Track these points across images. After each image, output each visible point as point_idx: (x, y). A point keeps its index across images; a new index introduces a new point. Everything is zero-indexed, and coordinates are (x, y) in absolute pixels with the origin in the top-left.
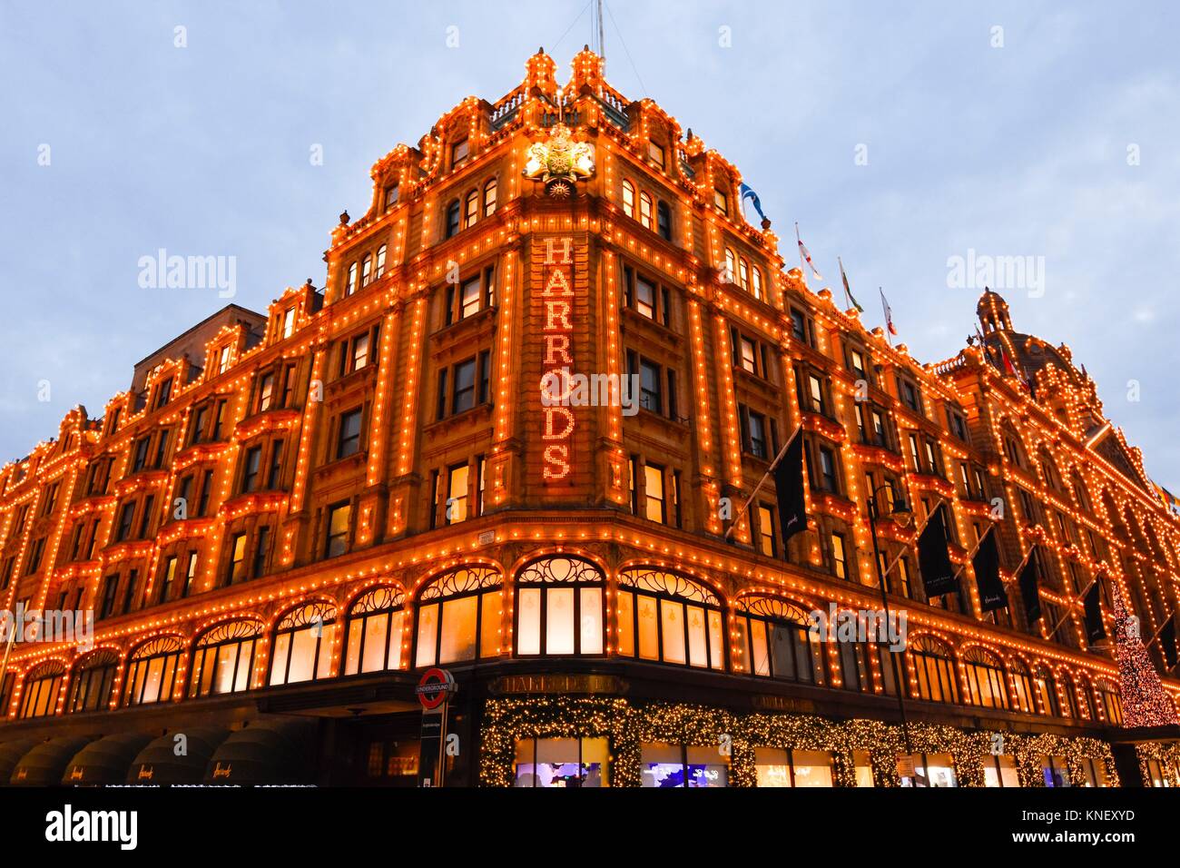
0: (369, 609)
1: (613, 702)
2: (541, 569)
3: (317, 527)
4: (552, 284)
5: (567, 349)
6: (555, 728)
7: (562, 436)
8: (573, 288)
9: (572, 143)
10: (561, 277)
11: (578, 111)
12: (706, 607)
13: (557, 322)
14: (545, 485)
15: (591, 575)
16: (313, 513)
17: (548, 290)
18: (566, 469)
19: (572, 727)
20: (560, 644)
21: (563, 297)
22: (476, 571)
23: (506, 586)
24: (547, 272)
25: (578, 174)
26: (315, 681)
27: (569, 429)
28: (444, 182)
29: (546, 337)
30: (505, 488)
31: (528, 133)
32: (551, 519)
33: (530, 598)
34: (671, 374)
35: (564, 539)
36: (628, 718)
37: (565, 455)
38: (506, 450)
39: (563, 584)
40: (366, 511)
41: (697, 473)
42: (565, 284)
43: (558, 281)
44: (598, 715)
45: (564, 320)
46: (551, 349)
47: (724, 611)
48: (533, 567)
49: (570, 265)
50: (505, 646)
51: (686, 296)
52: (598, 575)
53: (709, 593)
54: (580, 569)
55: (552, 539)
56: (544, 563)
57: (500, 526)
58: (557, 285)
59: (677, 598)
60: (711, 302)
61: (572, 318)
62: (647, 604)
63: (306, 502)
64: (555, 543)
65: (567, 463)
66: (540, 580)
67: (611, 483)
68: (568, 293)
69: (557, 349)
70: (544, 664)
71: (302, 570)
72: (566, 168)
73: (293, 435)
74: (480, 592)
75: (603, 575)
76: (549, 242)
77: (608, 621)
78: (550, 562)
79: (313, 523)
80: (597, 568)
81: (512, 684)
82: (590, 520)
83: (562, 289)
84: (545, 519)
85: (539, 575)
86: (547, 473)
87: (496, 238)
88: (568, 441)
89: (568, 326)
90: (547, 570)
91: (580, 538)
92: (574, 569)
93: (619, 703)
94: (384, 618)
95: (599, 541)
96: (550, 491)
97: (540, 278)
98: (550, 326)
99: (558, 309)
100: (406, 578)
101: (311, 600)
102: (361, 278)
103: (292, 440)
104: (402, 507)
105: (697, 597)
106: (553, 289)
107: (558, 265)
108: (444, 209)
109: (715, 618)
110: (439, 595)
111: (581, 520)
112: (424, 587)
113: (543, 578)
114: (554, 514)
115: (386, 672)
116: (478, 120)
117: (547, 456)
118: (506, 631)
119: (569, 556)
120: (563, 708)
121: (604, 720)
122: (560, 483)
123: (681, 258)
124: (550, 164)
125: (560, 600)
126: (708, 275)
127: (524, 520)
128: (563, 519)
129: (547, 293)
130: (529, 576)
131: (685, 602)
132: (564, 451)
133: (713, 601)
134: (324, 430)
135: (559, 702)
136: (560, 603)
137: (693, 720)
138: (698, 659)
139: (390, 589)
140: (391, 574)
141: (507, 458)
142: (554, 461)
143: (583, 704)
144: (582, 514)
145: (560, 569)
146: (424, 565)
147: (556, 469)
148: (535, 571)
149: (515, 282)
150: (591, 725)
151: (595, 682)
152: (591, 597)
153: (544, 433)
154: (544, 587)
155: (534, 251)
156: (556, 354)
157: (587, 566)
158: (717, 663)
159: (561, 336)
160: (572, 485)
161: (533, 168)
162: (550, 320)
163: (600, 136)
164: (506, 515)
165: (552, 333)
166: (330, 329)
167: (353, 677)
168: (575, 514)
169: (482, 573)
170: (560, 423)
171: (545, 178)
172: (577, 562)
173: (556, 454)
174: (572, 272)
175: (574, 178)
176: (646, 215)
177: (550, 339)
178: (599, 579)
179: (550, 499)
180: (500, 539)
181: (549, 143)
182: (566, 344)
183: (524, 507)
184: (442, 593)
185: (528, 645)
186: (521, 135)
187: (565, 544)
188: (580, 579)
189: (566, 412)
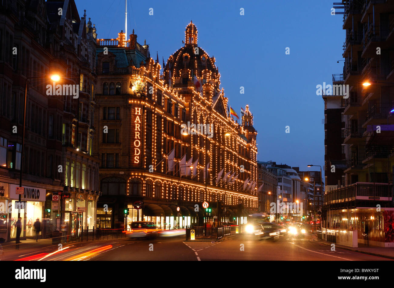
5: (139, 135)
7: (138, 154)
10: (138, 118)
22: (118, 178)
24: (135, 117)
25: (143, 92)
31: (131, 76)
38: (126, 156)
39: (136, 183)
42: (139, 120)
46: (136, 135)
49: (140, 115)
58: (137, 120)
61: (140, 128)
64: (135, 176)
65: (139, 160)
66: (132, 182)
67: (144, 163)
68: (140, 122)
75: (142, 182)
76: (136, 109)
77: (143, 190)
80: (142, 180)
82: (141, 171)
84: (134, 171)
88: (139, 156)
89: (139, 130)
90: (133, 180)
91: (140, 175)
92: (138, 180)
95: (143, 175)
98: (136, 130)
99: (138, 126)
107: (138, 115)
114: (136, 170)
117: (135, 158)
119: (137, 178)
122: (137, 164)
125: (135, 186)
129: (136, 122)
141: (127, 158)
147: (137, 161)
153: (135, 154)
155: (132, 109)
156: (137, 137)
157: (140, 180)
159: (138, 132)
160: (139, 165)
162: (136, 128)
163: (145, 79)
165: (136, 131)
168: (139, 170)
169: (120, 179)
170: (137, 152)
173: (137, 158)
174: (140, 117)
177: (136, 133)
179: (134, 166)
184: (108, 181)
187: (137, 176)
188: (138, 182)
189: (139, 149)
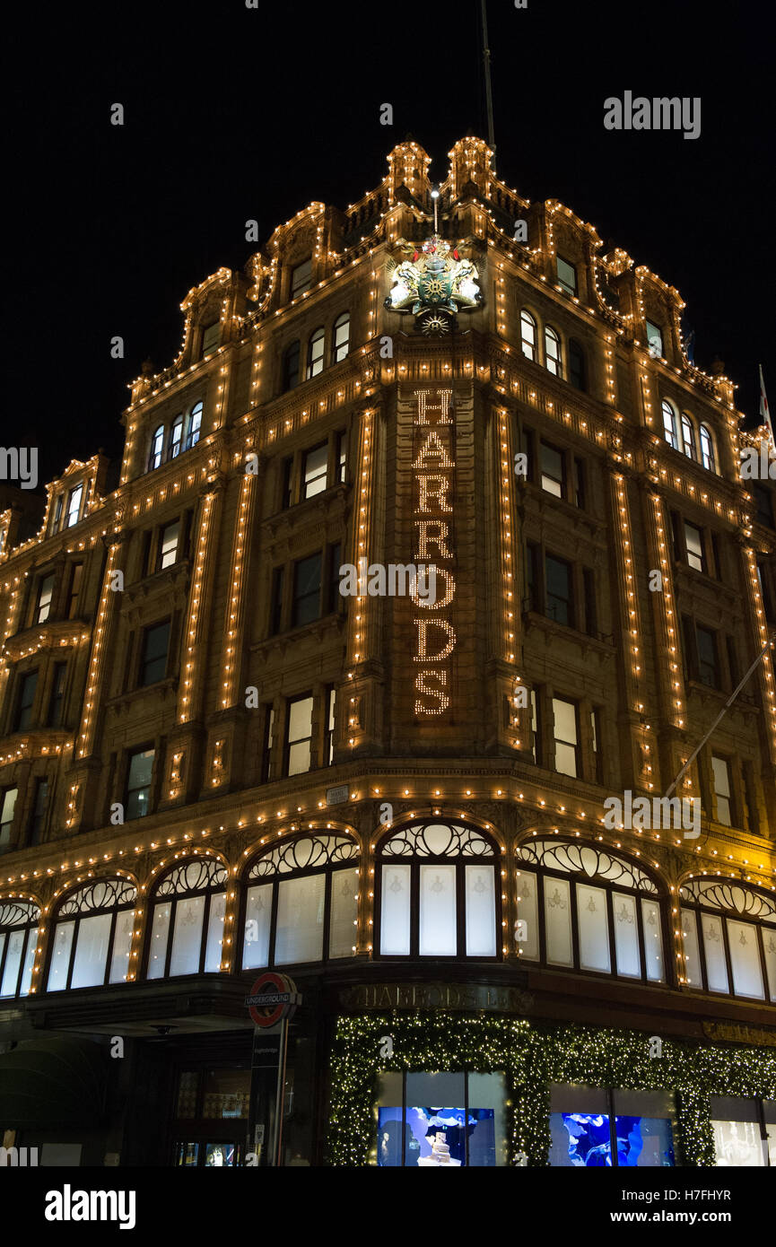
0: (180, 890)
1: (510, 1025)
2: (411, 839)
3: (111, 779)
4: (424, 453)
5: (446, 540)
6: (432, 1058)
7: (440, 657)
8: (453, 457)
9: (451, 262)
10: (438, 442)
11: (460, 217)
12: (638, 894)
13: (432, 502)
14: (417, 722)
15: (479, 848)
16: (106, 760)
17: (420, 460)
18: (445, 702)
19: (455, 1057)
20: (438, 941)
21: (440, 469)
22: (324, 839)
23: (363, 860)
24: (418, 437)
25: (460, 303)
26: (107, 987)
27: (449, 648)
28: (280, 316)
29: (417, 523)
30: (362, 728)
31: (392, 249)
32: (426, 770)
33: (396, 879)
34: (588, 574)
35: (441, 797)
36: (532, 1047)
37: (444, 683)
38: (364, 675)
39: (442, 859)
40: (177, 758)
41: (624, 710)
42: (442, 452)
43: (433, 447)
44: (490, 1042)
45: (442, 501)
46: (424, 539)
47: (664, 901)
48: (401, 835)
49: (450, 425)
50: (363, 943)
51: (608, 467)
52: (489, 847)
53: (643, 875)
54: (464, 839)
55: (426, 796)
56: (416, 830)
57: (356, 780)
58: (431, 453)
59: (597, 881)
60: (643, 474)
61: (452, 497)
62: (557, 889)
63: (97, 744)
64: (431, 804)
65: (447, 695)
66: (411, 853)
67: (507, 722)
68: (447, 463)
69: (432, 540)
70: (416, 967)
71: (91, 835)
72: (443, 295)
73: (79, 655)
74: (329, 869)
75: (496, 848)
76: (421, 395)
77: (505, 912)
78: (424, 829)
79: (106, 771)
80: (488, 838)
81: (371, 995)
82: (478, 771)
83: (439, 459)
84: (416, 770)
85: (408, 847)
86: (419, 708)
87: (349, 389)
88: (447, 664)
89: (446, 508)
90: (420, 840)
91: (466, 797)
92: (456, 839)
93: (520, 1026)
94: (199, 902)
95: (491, 802)
96: (423, 731)
97: (410, 444)
98: (423, 507)
99: (433, 485)
100: (229, 849)
101: (103, 876)
102: (169, 445)
103: (78, 661)
104: (224, 754)
105: (626, 881)
106: (426, 460)
107: (433, 426)
108: (279, 352)
109: (651, 910)
110: (273, 871)
111: (466, 771)
112: (254, 860)
113: (414, 851)
114: (429, 763)
115: (202, 976)
116: (325, 234)
117: (419, 684)
118: (364, 922)
119: (449, 822)
120: (443, 1031)
121: (499, 1049)
122: (437, 721)
123: (600, 415)
124: (422, 289)
125: (438, 880)
126: (637, 436)
127: (387, 771)
128: (441, 771)
129: (419, 464)
130: (396, 847)
131: (610, 887)
132: (443, 677)
133: (648, 886)
134: (121, 649)
135: (437, 1022)
136: (438, 886)
137: (622, 1054)
138: (629, 966)
139: (208, 863)
140: (207, 843)
141: (365, 687)
142: (428, 691)
143: (471, 1026)
144: (467, 763)
145: (438, 839)
146: (254, 831)
147: (431, 702)
148: (404, 840)
149: (374, 450)
150: (481, 1056)
151: (487, 996)
152: (480, 878)
153: (416, 653)
154: (415, 862)
155: (400, 407)
156: (431, 546)
157: (474, 835)
158: (654, 973)
159: (438, 523)
160: (452, 723)
161: (399, 295)
162: (423, 501)
163: (490, 252)
164: (363, 765)
165: (425, 517)
166: (130, 512)
167: (158, 981)
168: (456, 763)
169: (332, 843)
170: (437, 639)
171: (416, 309)
172: (460, 830)
173: (430, 682)
174: (451, 435)
175: (455, 308)
176: (553, 358)
177: (423, 526)
178: (491, 853)
179: (423, 743)
180: (356, 796)
181: (421, 262)
182: (444, 532)
183: (388, 753)
184: (277, 869)
185: (395, 942)
186: (383, 253)
187: (443, 804)
188: (465, 853)
189: (445, 625)
